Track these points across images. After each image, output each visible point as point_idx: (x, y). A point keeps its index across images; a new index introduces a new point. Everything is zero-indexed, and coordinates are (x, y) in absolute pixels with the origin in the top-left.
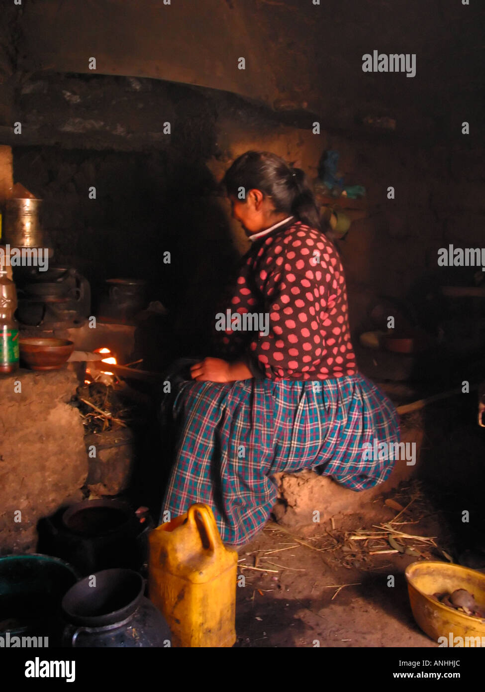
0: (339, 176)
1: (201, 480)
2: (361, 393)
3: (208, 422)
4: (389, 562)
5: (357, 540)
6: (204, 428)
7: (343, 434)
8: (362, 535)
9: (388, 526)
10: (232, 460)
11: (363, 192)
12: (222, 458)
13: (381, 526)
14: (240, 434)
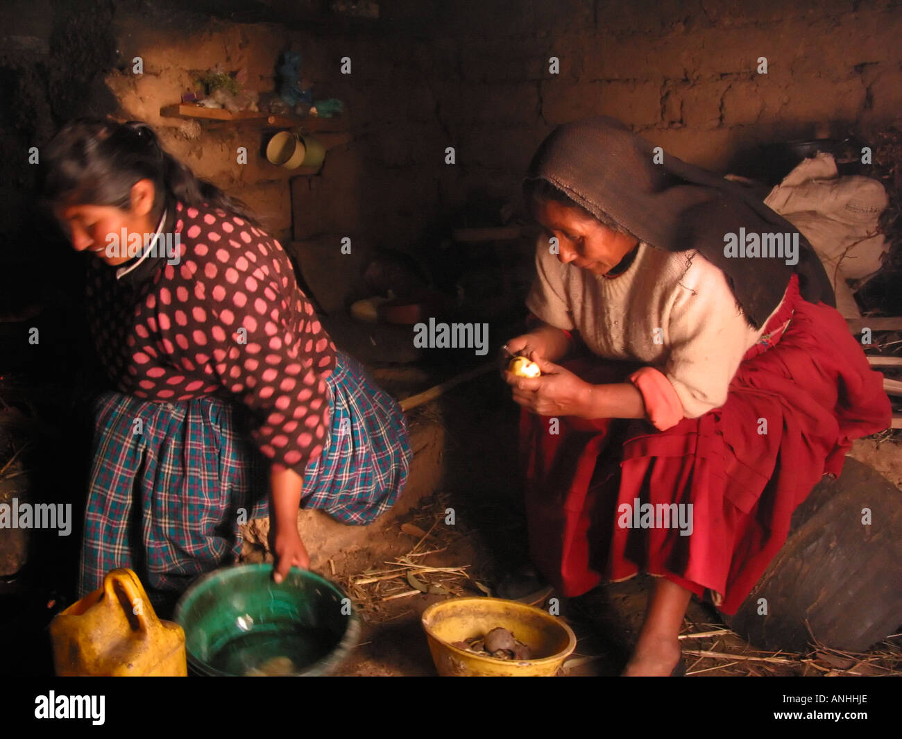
0: (304, 87)
1: (118, 549)
2: (347, 397)
3: (121, 470)
4: (408, 607)
5: (365, 584)
6: (118, 480)
7: (328, 460)
8: (372, 576)
9: (406, 561)
10: (160, 520)
11: (340, 107)
12: (144, 519)
13: (396, 561)
14: (168, 483)
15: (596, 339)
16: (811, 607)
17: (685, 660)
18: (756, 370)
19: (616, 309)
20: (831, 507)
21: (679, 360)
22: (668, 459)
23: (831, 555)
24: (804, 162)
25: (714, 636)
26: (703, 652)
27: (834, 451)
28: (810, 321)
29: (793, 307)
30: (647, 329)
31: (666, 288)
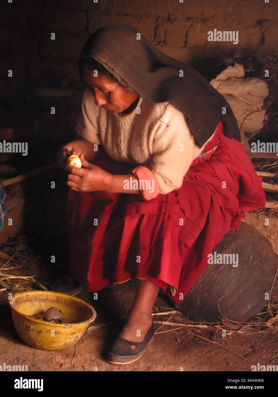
15: (113, 150)
16: (221, 298)
17: (154, 327)
18: (197, 171)
19: (124, 133)
20: (233, 246)
21: (158, 162)
22: (150, 216)
23: (233, 270)
24: (228, 68)
25: (170, 314)
26: (164, 322)
27: (236, 217)
28: (228, 147)
29: (219, 139)
30: (141, 145)
31: (152, 122)
